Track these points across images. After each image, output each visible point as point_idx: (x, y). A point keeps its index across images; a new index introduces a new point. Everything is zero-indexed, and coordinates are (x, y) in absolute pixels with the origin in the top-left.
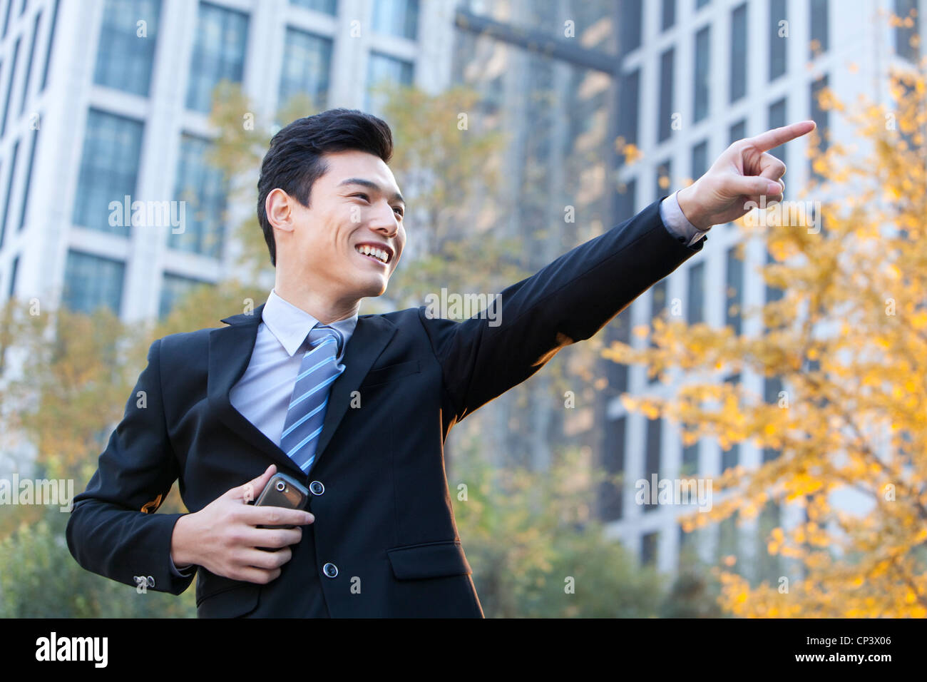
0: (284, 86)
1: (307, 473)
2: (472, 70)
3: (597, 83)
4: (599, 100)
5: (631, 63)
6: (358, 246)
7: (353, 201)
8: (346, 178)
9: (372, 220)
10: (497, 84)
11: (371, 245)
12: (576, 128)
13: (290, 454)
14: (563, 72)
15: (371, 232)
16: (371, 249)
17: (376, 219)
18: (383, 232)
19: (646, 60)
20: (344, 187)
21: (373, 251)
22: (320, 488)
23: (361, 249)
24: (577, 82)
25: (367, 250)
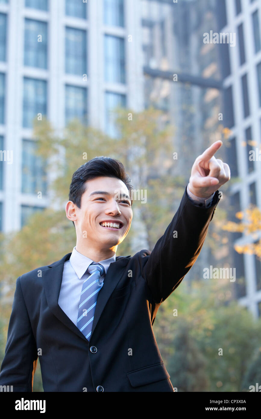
0: (67, 112)
1: (89, 340)
2: (154, 95)
3: (212, 94)
4: (215, 101)
5: (227, 83)
6: (101, 223)
7: (96, 202)
8: (93, 192)
9: (106, 209)
10: (166, 100)
11: (107, 221)
12: (205, 116)
13: (81, 330)
14: (196, 91)
15: (106, 216)
16: (107, 223)
17: (108, 209)
18: (111, 214)
19: (234, 80)
20: (91, 197)
21: (108, 224)
22: (95, 350)
23: (103, 225)
24: (203, 94)
25: (106, 224)
